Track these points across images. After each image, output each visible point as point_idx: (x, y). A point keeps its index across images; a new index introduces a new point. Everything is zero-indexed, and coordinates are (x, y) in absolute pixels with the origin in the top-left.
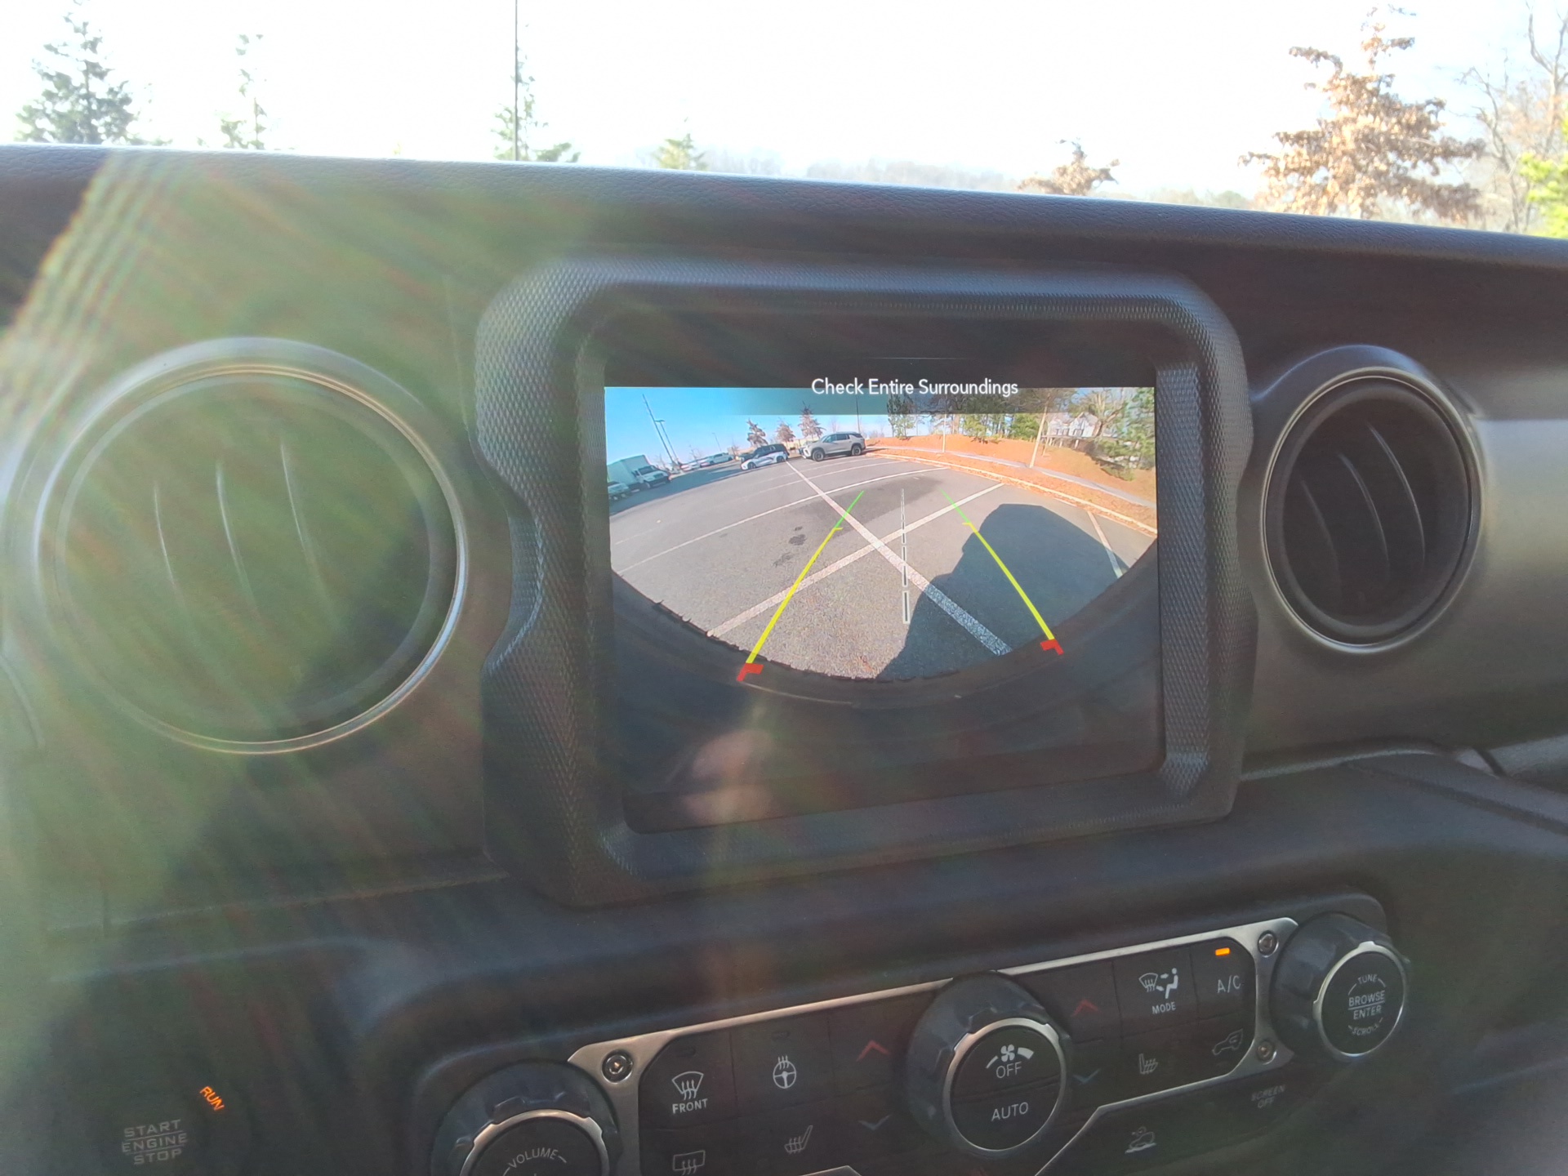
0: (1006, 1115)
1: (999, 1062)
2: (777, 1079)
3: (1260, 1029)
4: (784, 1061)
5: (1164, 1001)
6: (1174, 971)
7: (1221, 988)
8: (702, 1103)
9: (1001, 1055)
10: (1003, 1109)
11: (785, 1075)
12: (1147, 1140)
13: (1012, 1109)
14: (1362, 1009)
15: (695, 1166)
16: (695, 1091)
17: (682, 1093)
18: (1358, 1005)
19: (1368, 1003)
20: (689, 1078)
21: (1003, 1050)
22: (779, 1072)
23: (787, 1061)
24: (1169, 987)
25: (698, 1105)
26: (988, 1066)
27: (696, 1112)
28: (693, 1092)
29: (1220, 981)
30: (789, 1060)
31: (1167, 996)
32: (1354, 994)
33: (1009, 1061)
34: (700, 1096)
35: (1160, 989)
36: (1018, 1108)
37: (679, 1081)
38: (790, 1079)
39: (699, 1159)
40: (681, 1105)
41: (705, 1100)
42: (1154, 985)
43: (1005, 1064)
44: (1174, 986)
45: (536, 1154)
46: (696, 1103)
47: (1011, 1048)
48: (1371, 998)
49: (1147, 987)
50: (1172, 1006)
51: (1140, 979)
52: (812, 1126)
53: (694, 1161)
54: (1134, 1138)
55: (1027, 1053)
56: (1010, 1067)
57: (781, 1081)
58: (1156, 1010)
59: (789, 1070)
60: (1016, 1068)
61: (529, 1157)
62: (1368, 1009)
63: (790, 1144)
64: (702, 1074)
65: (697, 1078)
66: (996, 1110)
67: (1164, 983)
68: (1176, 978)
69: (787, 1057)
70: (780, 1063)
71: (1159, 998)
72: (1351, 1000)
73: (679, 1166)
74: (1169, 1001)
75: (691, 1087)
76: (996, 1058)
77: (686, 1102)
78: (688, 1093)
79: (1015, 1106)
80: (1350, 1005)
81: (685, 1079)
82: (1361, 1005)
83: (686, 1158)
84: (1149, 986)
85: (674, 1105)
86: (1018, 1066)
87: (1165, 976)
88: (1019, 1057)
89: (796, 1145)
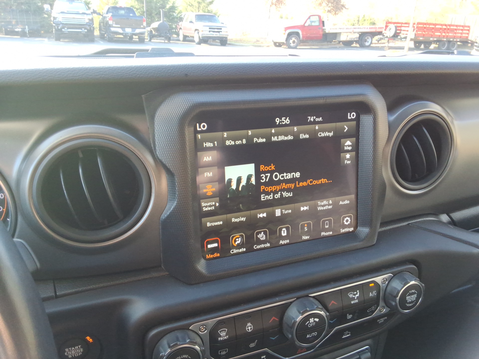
0: (311, 336)
1: (309, 323)
2: (247, 329)
3: (382, 303)
4: (249, 324)
5: (355, 300)
6: (358, 291)
7: (371, 295)
8: (227, 337)
9: (309, 321)
10: (310, 335)
11: (249, 328)
12: (348, 334)
13: (312, 334)
14: (410, 299)
15: (225, 353)
16: (225, 334)
17: (221, 335)
18: (409, 298)
20: (223, 331)
21: (310, 320)
22: (248, 327)
23: (250, 324)
24: (356, 296)
25: (226, 338)
26: (306, 324)
27: (225, 340)
28: (224, 335)
29: (370, 293)
30: (251, 324)
31: (356, 298)
32: (408, 296)
33: (312, 322)
34: (226, 335)
35: (354, 296)
36: (314, 334)
37: (220, 332)
38: (251, 329)
39: (226, 351)
40: (221, 338)
41: (228, 336)
42: (352, 296)
43: (311, 323)
44: (358, 295)
45: (182, 357)
46: (225, 337)
47: (313, 319)
48: (413, 296)
49: (350, 296)
50: (357, 301)
51: (348, 294)
52: (257, 340)
53: (225, 351)
54: (345, 334)
55: (317, 320)
56: (312, 324)
57: (248, 330)
58: (352, 302)
59: (251, 326)
60: (314, 324)
61: (180, 357)
62: (412, 299)
63: (251, 345)
64: (227, 329)
65: (225, 330)
66: (308, 335)
67: (355, 295)
68: (358, 293)
69: (250, 323)
70: (248, 325)
71: (353, 299)
73: (220, 352)
74: (356, 300)
75: (223, 333)
76: (308, 322)
77: (223, 337)
78: (223, 335)
79: (313, 333)
80: (407, 299)
81: (222, 331)
82: (410, 298)
83: (223, 351)
84: (351, 296)
85: (219, 338)
86: (314, 323)
87: (355, 293)
88: (314, 321)
89: (252, 345)
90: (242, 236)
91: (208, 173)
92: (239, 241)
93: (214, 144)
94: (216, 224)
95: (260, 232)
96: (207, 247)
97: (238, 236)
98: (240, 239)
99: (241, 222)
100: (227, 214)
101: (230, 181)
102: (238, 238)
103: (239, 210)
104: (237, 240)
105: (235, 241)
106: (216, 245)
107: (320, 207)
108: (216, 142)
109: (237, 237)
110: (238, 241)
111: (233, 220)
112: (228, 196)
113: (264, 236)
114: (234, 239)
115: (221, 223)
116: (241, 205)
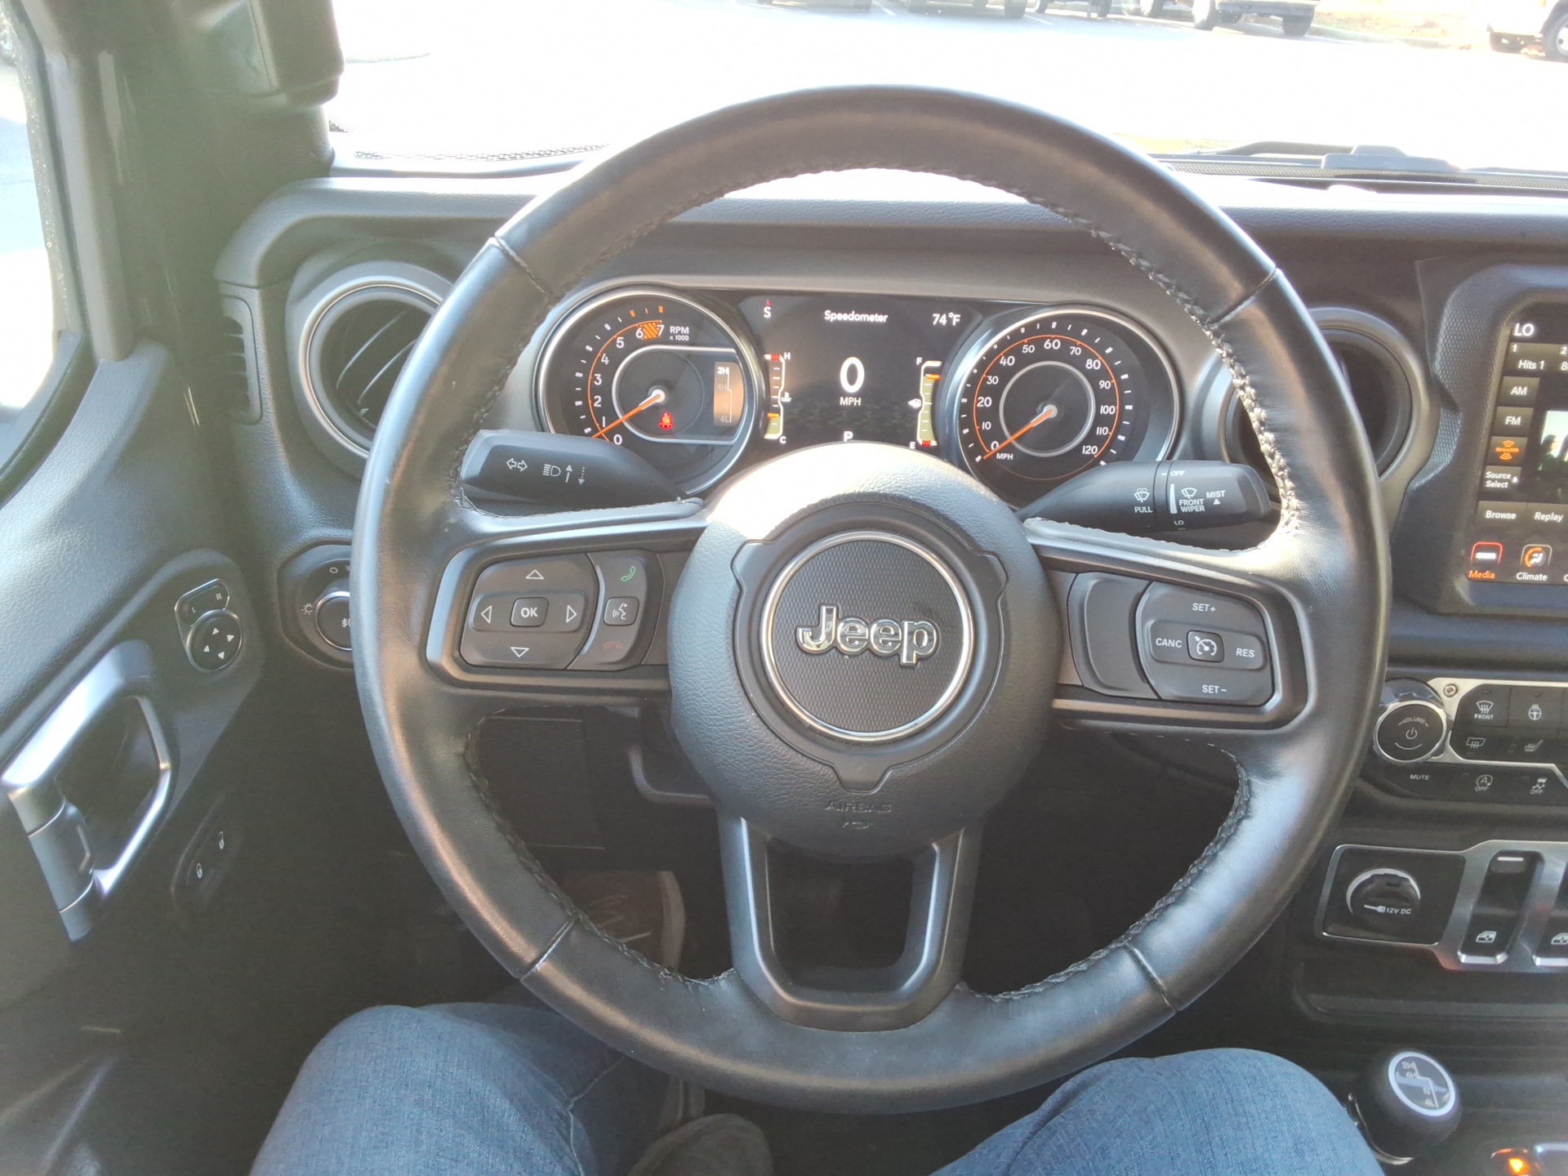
2: (1531, 714)
4: (1536, 707)
11: (1535, 714)
15: (1478, 745)
16: (1488, 710)
17: (1482, 710)
20: (1486, 704)
22: (1532, 711)
25: (1488, 717)
27: (1486, 721)
28: (1486, 710)
34: (1490, 713)
37: (1480, 704)
38: (1537, 716)
39: (1481, 742)
40: (1479, 715)
41: (1492, 716)
45: (1416, 720)
52: (1542, 741)
53: (1479, 742)
57: (1532, 716)
59: (1538, 711)
61: (1410, 721)
63: (1528, 747)
64: (1493, 705)
65: (1489, 705)
69: (1538, 706)
70: (1534, 708)
73: (1470, 743)
75: (1486, 707)
77: (1482, 714)
81: (1484, 703)
83: (1475, 740)
85: (1476, 715)
89: (1530, 748)
90: (1546, 551)
91: (1514, 418)
92: (1538, 559)
93: (1539, 365)
94: (1504, 516)
96: (1474, 556)
97: (1540, 549)
98: (1541, 555)
99: (1552, 524)
100: (1529, 501)
101: (1550, 440)
102: (1538, 552)
103: (1553, 499)
104: (1535, 555)
105: (1531, 557)
106: (1491, 556)
108: (1542, 363)
109: (1536, 549)
110: (1537, 558)
111: (1538, 516)
112: (1540, 468)
114: (1529, 552)
115: (1513, 516)
116: (1560, 490)
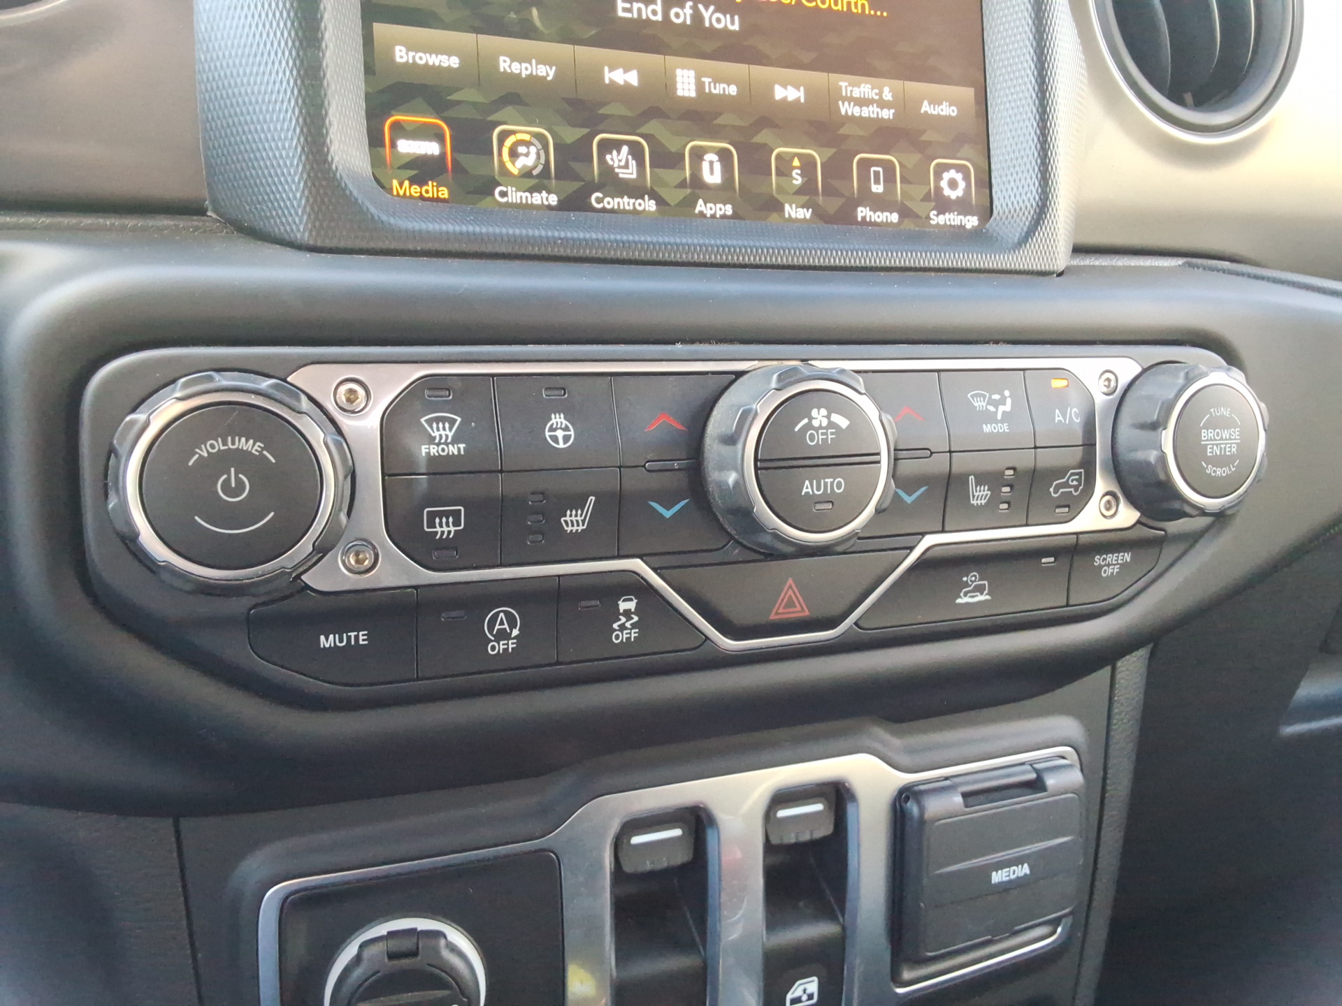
0: (818, 489)
1: (809, 426)
2: (550, 436)
3: (1102, 484)
4: (558, 419)
5: (997, 422)
6: (1007, 393)
7: (1058, 418)
8: (459, 449)
9: (811, 419)
10: (815, 481)
11: (560, 434)
12: (980, 589)
13: (826, 484)
14: (1217, 445)
15: (452, 529)
16: (450, 435)
17: (433, 435)
18: (1211, 440)
19: (1221, 439)
20: (443, 420)
21: (814, 412)
22: (552, 429)
23: (563, 420)
24: (1001, 408)
25: (453, 450)
26: (797, 429)
27: (450, 458)
28: (447, 436)
29: (1057, 411)
30: (565, 418)
31: (999, 417)
32: (1206, 427)
33: (821, 427)
34: (455, 440)
35: (992, 408)
36: (832, 483)
37: (430, 422)
38: (566, 439)
39: (456, 517)
40: (432, 447)
41: (462, 446)
42: (984, 405)
43: (817, 429)
44: (1008, 407)
45: (233, 443)
46: (450, 446)
47: (824, 412)
48: (1226, 434)
49: (976, 404)
50: (1005, 428)
51: (969, 396)
52: (593, 498)
53: (451, 520)
54: (966, 584)
55: (843, 422)
56: (822, 434)
57: (555, 439)
58: (987, 428)
59: (566, 429)
60: (830, 437)
61: (223, 445)
62: (1223, 446)
63: (568, 518)
64: (459, 420)
65: (452, 422)
66: (807, 482)
67: (996, 404)
68: (1009, 401)
69: (562, 416)
70: (554, 421)
71: (991, 418)
72: (1204, 433)
73: (432, 525)
74: (1002, 421)
75: (444, 429)
76: (806, 421)
77: (438, 445)
78: (441, 436)
79: (829, 480)
80: (1203, 439)
81: (437, 420)
82: (1215, 440)
83: (441, 514)
84: (979, 404)
85: (423, 447)
86: (832, 434)
87: (996, 397)
88: (831, 425)
89: (574, 521)
90: (541, 140)
92: (529, 159)
94: (434, 60)
95: (617, 145)
96: (393, 145)
97: (527, 137)
98: (533, 150)
99: (535, 81)
100: (477, 31)
102: (527, 144)
103: (528, 31)
104: (522, 149)
105: (514, 154)
106: (430, 148)
107: (846, 103)
109: (520, 136)
110: (527, 155)
111: (505, 64)
113: (633, 163)
114: (509, 142)
115: (454, 62)
116: (535, 12)
